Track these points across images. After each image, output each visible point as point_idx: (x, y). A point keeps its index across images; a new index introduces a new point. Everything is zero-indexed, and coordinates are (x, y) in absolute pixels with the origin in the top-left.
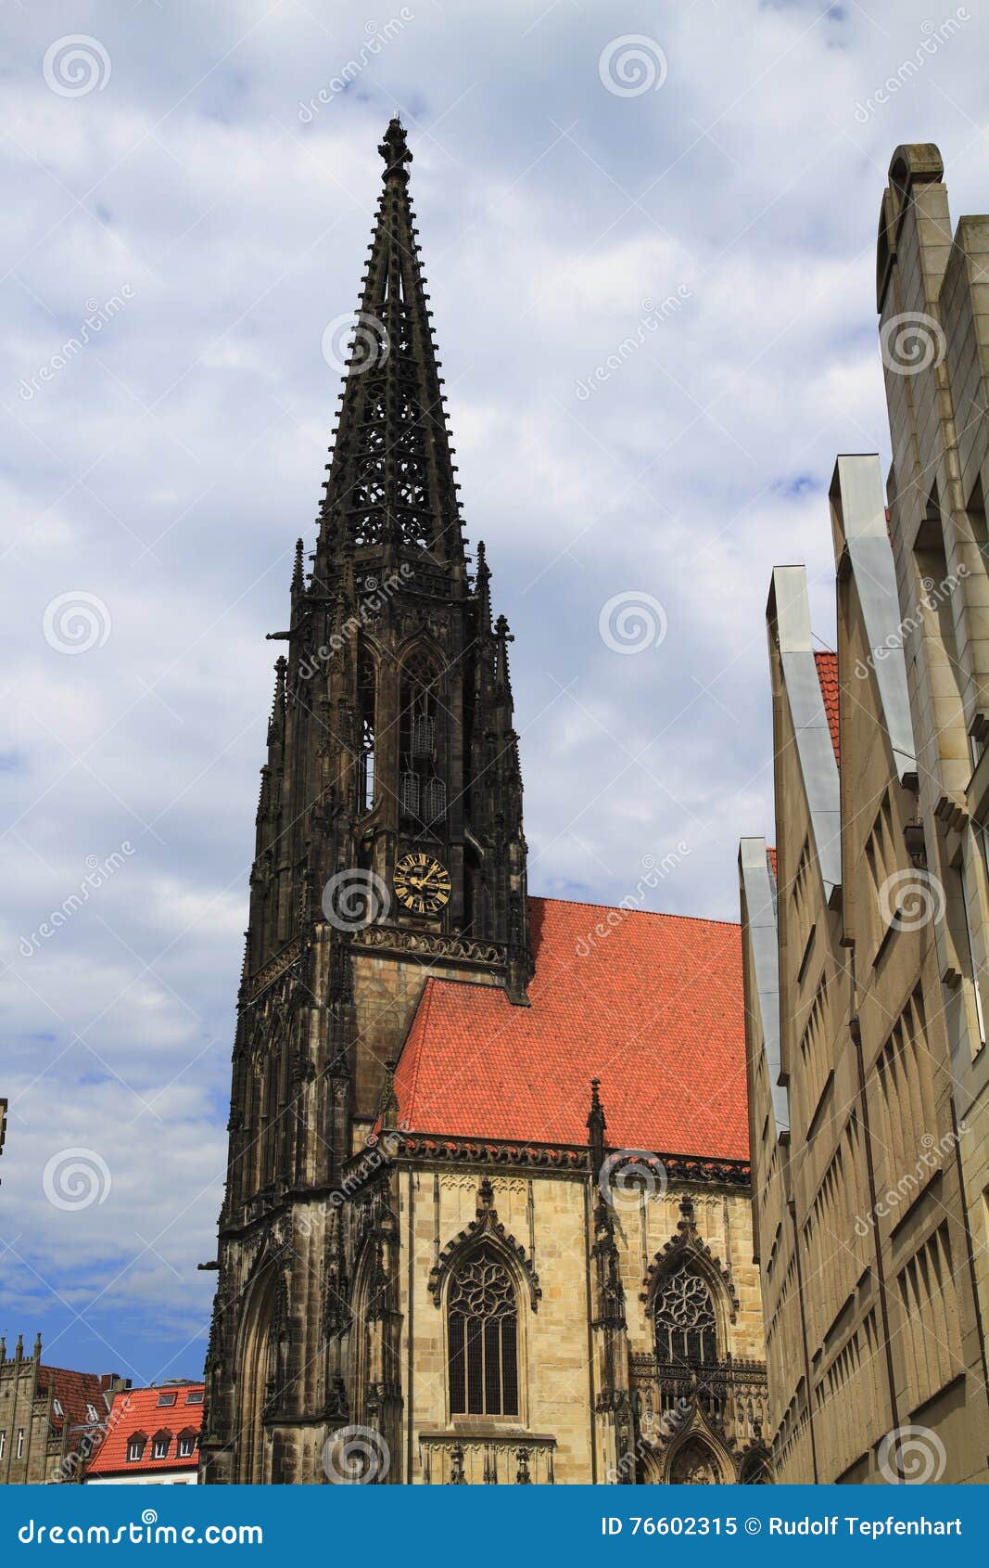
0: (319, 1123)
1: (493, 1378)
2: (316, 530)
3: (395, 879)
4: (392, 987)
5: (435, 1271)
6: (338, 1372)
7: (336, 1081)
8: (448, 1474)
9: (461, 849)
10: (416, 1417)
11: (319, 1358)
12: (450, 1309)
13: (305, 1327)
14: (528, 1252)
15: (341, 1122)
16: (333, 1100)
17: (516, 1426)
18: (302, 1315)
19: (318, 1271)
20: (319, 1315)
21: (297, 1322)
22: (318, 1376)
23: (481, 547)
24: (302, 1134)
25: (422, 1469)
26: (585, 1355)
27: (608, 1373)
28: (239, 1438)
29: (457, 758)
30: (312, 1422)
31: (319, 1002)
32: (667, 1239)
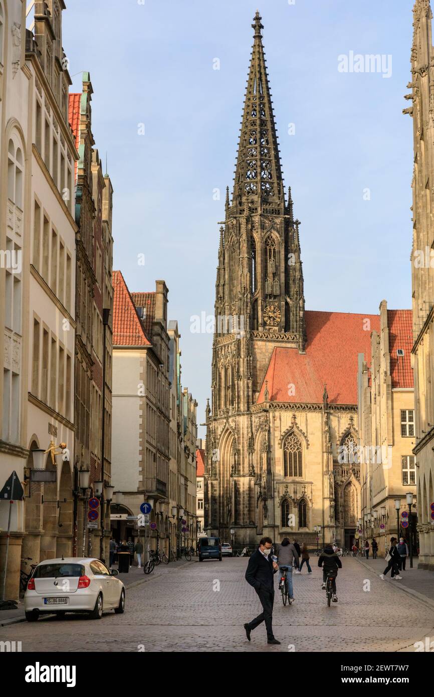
0: (244, 393)
1: (295, 467)
2: (233, 183)
3: (264, 315)
4: (264, 350)
5: (280, 439)
6: (252, 464)
7: (249, 381)
8: (284, 492)
9: (284, 303)
10: (276, 478)
11: (246, 461)
12: (284, 449)
13: (242, 452)
14: (306, 433)
15: (250, 393)
16: (248, 387)
17: (302, 480)
18: (241, 448)
19: (245, 436)
20: (246, 448)
21: (239, 450)
22: (246, 465)
23: (290, 189)
24: (239, 397)
25: (277, 491)
26: (321, 461)
27: (328, 466)
28: (220, 477)
29: (282, 272)
30: (244, 476)
31: (242, 356)
32: (345, 428)
